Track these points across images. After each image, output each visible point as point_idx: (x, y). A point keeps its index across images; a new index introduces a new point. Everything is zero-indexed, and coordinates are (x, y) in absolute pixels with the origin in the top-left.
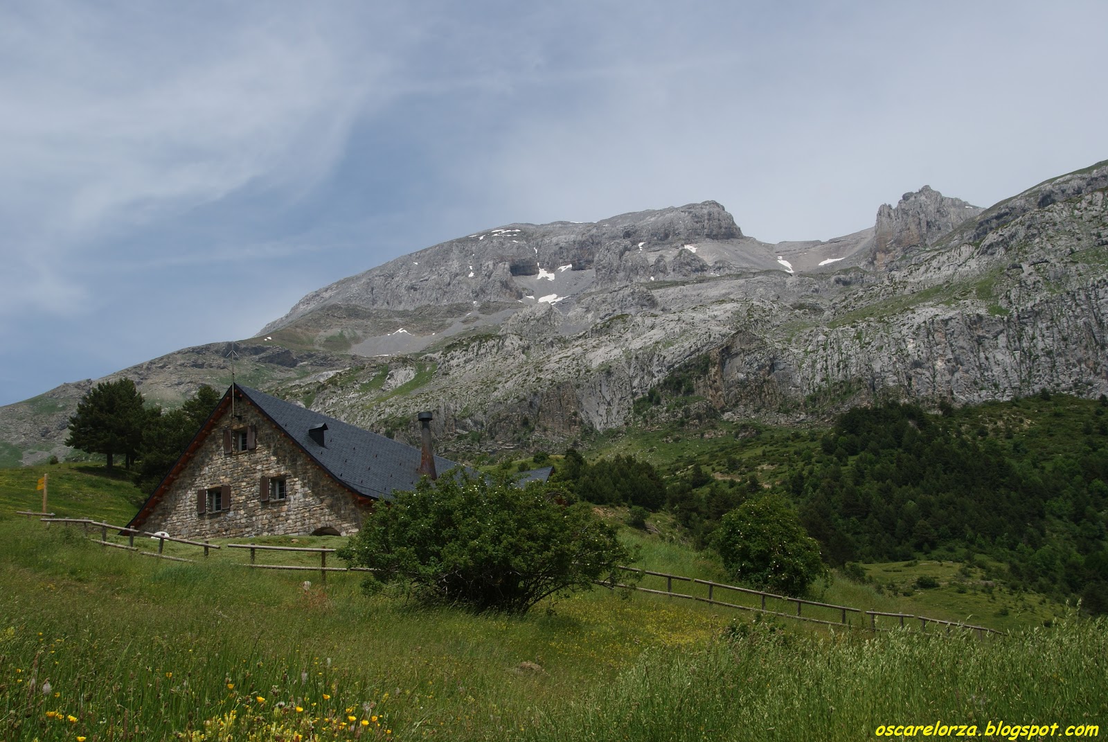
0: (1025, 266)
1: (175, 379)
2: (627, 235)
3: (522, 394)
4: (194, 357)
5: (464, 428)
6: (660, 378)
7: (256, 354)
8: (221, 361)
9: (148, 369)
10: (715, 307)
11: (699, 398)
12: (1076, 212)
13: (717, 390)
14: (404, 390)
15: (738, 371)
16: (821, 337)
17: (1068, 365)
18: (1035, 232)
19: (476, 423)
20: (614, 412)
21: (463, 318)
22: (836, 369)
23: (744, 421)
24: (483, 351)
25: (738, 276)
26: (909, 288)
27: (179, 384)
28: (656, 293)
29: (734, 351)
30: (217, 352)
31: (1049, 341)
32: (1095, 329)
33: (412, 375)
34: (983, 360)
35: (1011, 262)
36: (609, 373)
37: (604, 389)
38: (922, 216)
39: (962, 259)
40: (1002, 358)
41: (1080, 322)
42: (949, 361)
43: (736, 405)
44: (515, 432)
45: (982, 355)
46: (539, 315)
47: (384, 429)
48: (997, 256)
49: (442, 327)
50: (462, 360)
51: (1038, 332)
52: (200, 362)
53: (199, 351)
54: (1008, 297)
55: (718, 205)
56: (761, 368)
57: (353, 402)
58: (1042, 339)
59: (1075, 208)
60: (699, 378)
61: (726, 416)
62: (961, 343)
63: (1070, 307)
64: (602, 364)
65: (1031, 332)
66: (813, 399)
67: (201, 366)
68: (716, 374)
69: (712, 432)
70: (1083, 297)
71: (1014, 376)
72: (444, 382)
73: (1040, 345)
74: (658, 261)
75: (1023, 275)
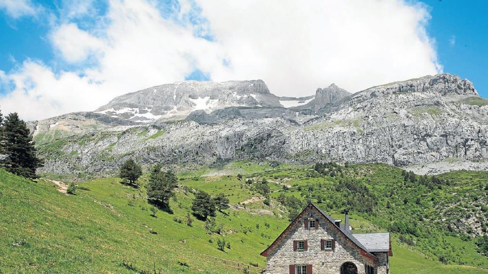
0: (370, 117)
1: (67, 123)
2: (230, 89)
3: (197, 143)
4: (75, 116)
5: (175, 153)
6: (245, 142)
7: (97, 117)
8: (84, 119)
9: (58, 119)
10: (265, 119)
11: (258, 151)
12: (386, 100)
13: (265, 148)
14: (153, 137)
15: (272, 142)
16: (301, 134)
17: (381, 151)
18: (374, 105)
19: (179, 152)
20: (228, 152)
21: (171, 111)
22: (306, 146)
23: (273, 160)
24: (182, 126)
25: (269, 108)
26: (331, 120)
27: (68, 125)
28: (241, 111)
29: (272, 135)
30: (83, 115)
31: (375, 143)
32: (390, 141)
33: (157, 132)
34: (354, 147)
35: (365, 115)
36: (228, 139)
37: (226, 144)
38: (331, 94)
39: (349, 111)
40: (360, 147)
41: (386, 138)
42: (343, 146)
43: (271, 154)
44: (193, 156)
45: (354, 146)
46: (199, 114)
47: (147, 150)
48: (360, 112)
49: (163, 114)
50: (175, 128)
51: (372, 139)
52: (77, 118)
53: (77, 114)
54: (363, 126)
55: (263, 82)
56: (280, 142)
57: (135, 139)
58: (373, 142)
59: (386, 99)
60: (259, 144)
61: (267, 158)
62: (348, 141)
63: (383, 132)
64: (225, 136)
65: (370, 140)
66: (298, 156)
67: (77, 120)
68: (265, 143)
69: (262, 163)
70: (388, 130)
71: (363, 154)
72: (168, 135)
73: (373, 144)
74: (241, 99)
75: (369, 120)
